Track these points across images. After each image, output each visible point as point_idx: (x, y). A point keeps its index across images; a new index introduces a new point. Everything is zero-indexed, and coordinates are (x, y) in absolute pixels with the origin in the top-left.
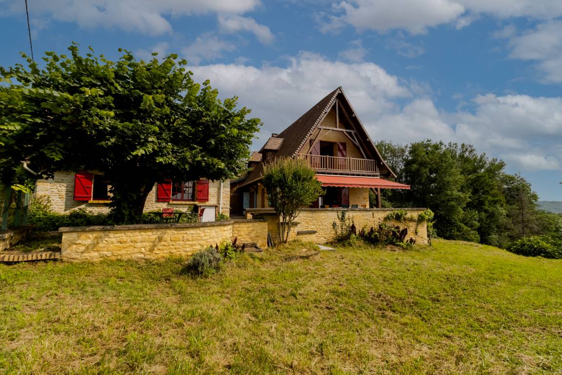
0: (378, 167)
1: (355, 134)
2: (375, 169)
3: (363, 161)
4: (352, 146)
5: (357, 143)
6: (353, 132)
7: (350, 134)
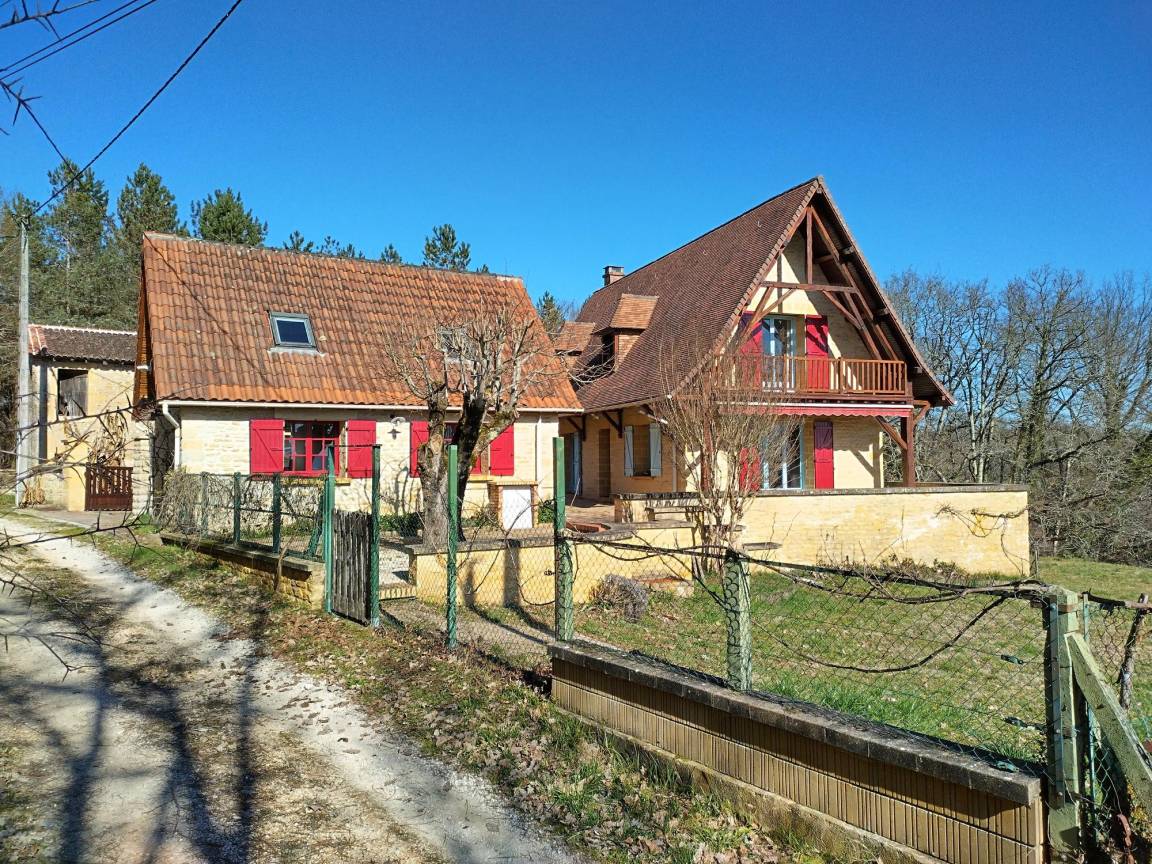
0: (909, 380)
1: (853, 296)
2: (903, 384)
3: (871, 363)
4: (843, 322)
5: (858, 322)
6: (847, 291)
7: (839, 296)
